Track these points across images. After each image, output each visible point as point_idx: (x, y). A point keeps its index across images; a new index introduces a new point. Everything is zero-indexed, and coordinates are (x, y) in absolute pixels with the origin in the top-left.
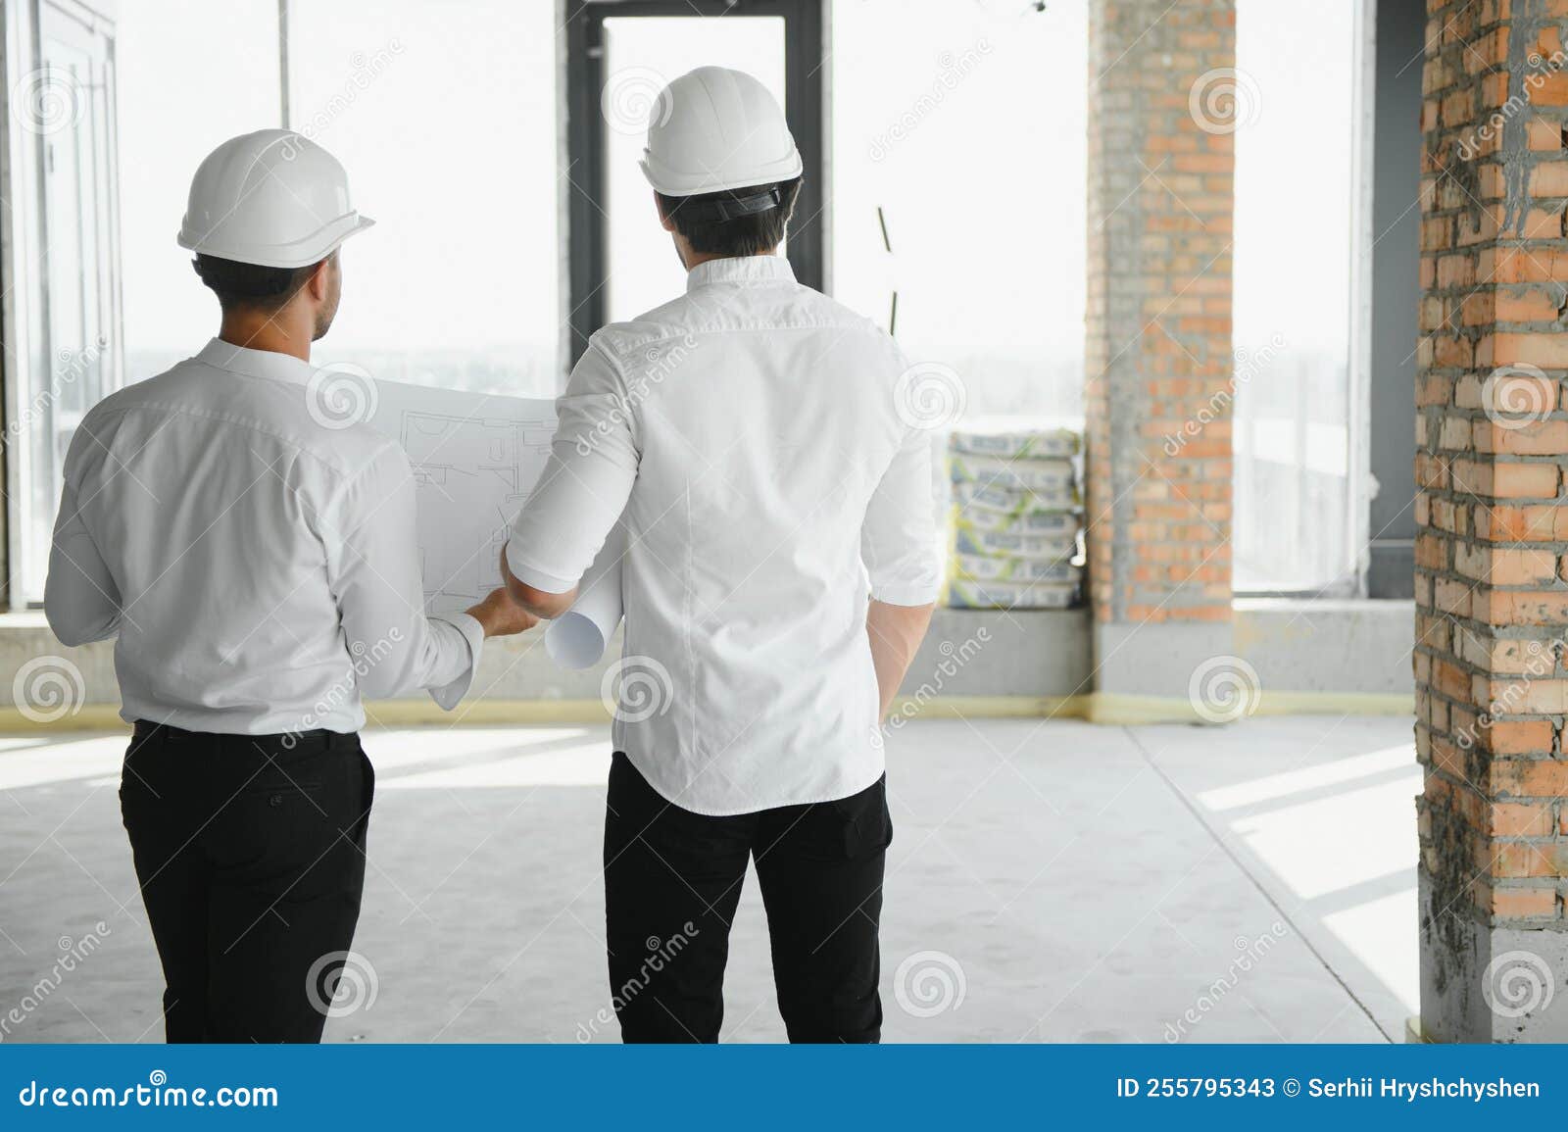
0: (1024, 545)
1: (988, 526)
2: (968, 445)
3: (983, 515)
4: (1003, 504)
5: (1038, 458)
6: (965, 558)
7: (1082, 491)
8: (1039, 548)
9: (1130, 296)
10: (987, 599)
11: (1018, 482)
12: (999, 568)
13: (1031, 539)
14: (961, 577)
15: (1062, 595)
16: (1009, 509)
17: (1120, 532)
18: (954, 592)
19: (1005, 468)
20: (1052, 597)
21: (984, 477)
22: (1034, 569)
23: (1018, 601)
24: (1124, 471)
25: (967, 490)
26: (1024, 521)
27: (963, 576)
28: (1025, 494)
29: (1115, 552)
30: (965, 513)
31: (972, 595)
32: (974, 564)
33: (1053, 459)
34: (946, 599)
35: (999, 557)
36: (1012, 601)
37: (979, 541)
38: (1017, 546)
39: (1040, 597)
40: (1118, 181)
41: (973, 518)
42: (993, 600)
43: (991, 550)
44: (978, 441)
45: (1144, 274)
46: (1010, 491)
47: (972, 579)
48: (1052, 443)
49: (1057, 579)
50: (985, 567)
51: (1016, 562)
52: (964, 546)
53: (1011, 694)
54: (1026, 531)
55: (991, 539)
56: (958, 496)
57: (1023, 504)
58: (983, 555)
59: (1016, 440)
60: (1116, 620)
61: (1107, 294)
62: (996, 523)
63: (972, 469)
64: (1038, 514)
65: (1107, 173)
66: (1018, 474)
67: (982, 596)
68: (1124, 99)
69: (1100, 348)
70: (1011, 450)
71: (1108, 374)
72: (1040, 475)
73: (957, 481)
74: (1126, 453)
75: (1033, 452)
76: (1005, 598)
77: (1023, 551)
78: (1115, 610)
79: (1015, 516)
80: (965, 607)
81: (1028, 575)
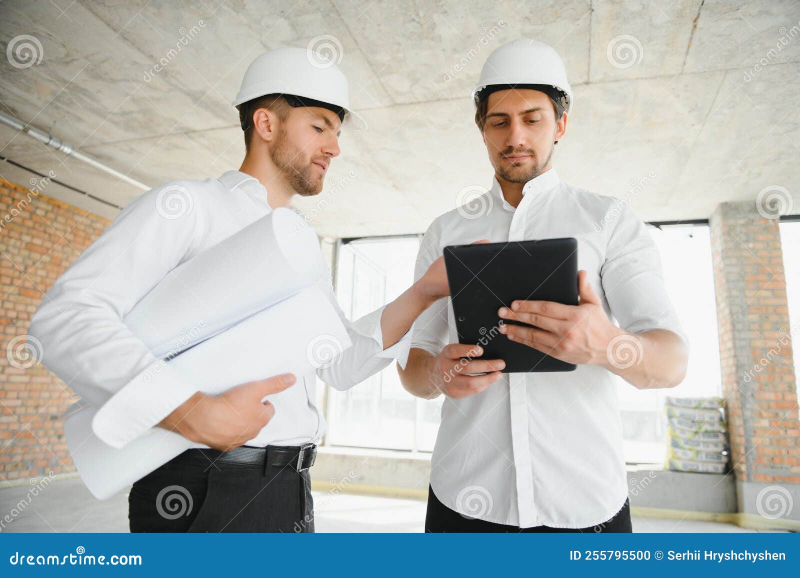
0: (702, 445)
1: (684, 436)
2: (674, 402)
3: (683, 431)
4: (691, 427)
5: (705, 408)
6: (677, 450)
7: (726, 422)
8: (708, 447)
9: (744, 339)
10: (686, 468)
11: (697, 418)
12: (691, 454)
13: (704, 443)
14: (674, 457)
15: (720, 468)
16: (694, 429)
17: (748, 441)
18: (671, 464)
19: (690, 412)
20: (716, 468)
21: (682, 415)
22: (707, 455)
23: (701, 469)
24: (748, 414)
25: (675, 421)
26: (701, 435)
27: (675, 456)
28: (701, 422)
29: (746, 449)
30: (674, 431)
31: (679, 465)
32: (680, 453)
33: (712, 409)
34: (668, 467)
35: (691, 450)
36: (698, 468)
37: (682, 443)
38: (698, 445)
39: (710, 468)
40: (734, 293)
41: (678, 433)
42: (689, 468)
43: (687, 446)
44: (679, 400)
45: (749, 330)
46: (693, 422)
47: (679, 459)
48: (711, 402)
49: (717, 461)
50: (685, 454)
51: (698, 453)
52: (675, 444)
53: (700, 510)
54: (702, 439)
55: (687, 442)
56: (671, 423)
57: (700, 428)
58: (684, 449)
59: (695, 401)
60: (749, 480)
61: (734, 339)
62: (689, 435)
63: (677, 412)
64: (706, 432)
65: (729, 290)
66: (697, 415)
67: (684, 466)
68: (734, 261)
69: (731, 361)
70: (693, 405)
71: (737, 372)
72: (707, 416)
73: (670, 417)
74: (748, 406)
75: (703, 406)
76: (694, 468)
77: (701, 448)
78: (748, 475)
79: (696, 433)
80: (676, 471)
81: (704, 458)
